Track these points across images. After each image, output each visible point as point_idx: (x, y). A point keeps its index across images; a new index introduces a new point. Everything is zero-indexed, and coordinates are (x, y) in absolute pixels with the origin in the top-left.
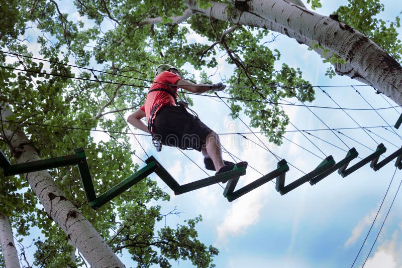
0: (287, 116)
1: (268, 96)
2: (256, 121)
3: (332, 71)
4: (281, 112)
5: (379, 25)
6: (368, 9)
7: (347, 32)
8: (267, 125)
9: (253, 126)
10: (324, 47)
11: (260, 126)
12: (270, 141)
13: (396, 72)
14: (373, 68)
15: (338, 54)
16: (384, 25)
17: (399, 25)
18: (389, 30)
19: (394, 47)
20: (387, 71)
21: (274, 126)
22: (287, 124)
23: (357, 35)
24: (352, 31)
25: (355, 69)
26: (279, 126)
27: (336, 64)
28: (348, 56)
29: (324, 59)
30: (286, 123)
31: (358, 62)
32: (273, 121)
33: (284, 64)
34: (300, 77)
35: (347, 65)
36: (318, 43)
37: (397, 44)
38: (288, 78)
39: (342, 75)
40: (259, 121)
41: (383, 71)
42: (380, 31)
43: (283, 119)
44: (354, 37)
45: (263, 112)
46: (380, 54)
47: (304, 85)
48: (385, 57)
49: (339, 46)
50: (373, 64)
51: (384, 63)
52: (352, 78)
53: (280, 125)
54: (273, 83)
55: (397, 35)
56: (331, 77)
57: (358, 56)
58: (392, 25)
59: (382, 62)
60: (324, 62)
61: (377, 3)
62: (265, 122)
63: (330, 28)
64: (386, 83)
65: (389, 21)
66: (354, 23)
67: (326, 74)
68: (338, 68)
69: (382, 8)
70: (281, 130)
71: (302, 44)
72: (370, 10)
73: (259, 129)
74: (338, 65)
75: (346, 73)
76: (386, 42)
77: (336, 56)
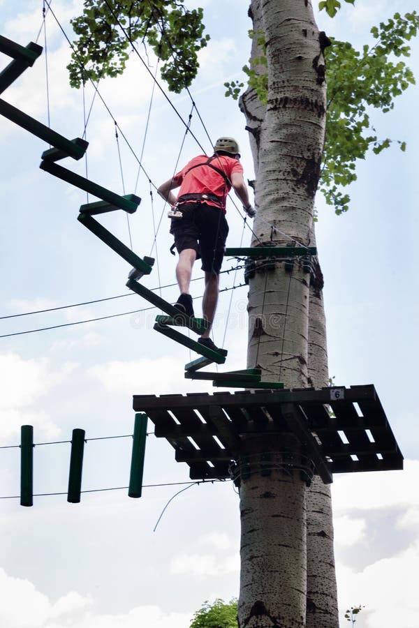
0: (124, 67)
1: (136, 18)
2: (85, 24)
3: (237, 91)
4: (124, 54)
5: (359, 119)
6: (373, 87)
7: (315, 76)
8: (91, 47)
9: (75, 25)
10: (268, 53)
11: (81, 36)
12: (69, 67)
13: (302, 191)
14: (285, 151)
15: (270, 83)
16: (363, 127)
17: (377, 151)
18: (360, 139)
19: (338, 162)
20: (294, 176)
21: (96, 57)
22: (112, 77)
23: (319, 94)
24: (320, 82)
25: (263, 125)
26: (101, 66)
27: (253, 89)
28: (276, 100)
29: (249, 65)
30: (113, 73)
31: (277, 121)
32: (103, 51)
33: (201, 10)
34: (198, 48)
35: (261, 108)
36: (267, 40)
37: (346, 166)
38: (183, 30)
39: (242, 111)
40: (88, 30)
41: (289, 169)
43: (115, 64)
44: (312, 90)
45: (106, 27)
46: (313, 147)
47: (189, 61)
48: (314, 158)
49: (283, 77)
50: (289, 147)
51: (304, 163)
52: (247, 128)
53: (104, 65)
54: (161, 13)
55: (362, 156)
56: (227, 94)
57: (287, 116)
58: (371, 139)
59: (303, 158)
60: (245, 69)
61: (391, 94)
62: (93, 39)
63: (302, 45)
64: (273, 187)
65: (374, 130)
66: (335, 78)
67: (227, 85)
68: (248, 96)
69: (387, 107)
70: (97, 73)
71: (250, 18)
72: (372, 91)
73: (78, 37)
74: (254, 93)
75: (249, 115)
76: (338, 147)
77: (265, 80)
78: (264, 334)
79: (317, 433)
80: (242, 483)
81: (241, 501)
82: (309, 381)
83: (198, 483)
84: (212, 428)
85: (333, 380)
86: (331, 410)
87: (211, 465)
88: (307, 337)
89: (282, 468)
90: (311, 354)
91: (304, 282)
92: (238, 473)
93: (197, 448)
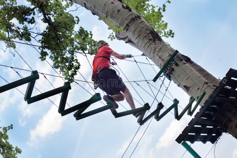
0: (79, 63)
1: (68, 48)
2: (57, 64)
3: (113, 36)
4: (75, 60)
5: (150, 8)
7: (127, 10)
8: (65, 68)
9: (55, 67)
10: (109, 19)
11: (59, 68)
13: (157, 42)
14: (142, 37)
16: (154, 9)
17: (164, 10)
18: (157, 12)
19: (158, 25)
20: (151, 41)
21: (69, 69)
23: (134, 14)
24: (130, 10)
25: (129, 37)
27: (116, 32)
28: (125, 27)
29: (109, 27)
30: (78, 68)
31: (131, 32)
32: (69, 65)
33: (81, 27)
34: (91, 37)
35: (124, 34)
36: (105, 16)
37: (161, 23)
38: (82, 37)
39: (120, 40)
40: (59, 64)
41: (148, 41)
42: (150, 13)
43: (76, 65)
44: (131, 15)
45: (63, 58)
46: (147, 28)
47: (93, 43)
48: (151, 31)
49: (120, 20)
50: (142, 35)
51: (150, 35)
52: (126, 43)
53: (73, 69)
54: (72, 40)
55: (162, 16)
56: (112, 39)
57: (132, 28)
58: (159, 10)
59: (148, 34)
60: (109, 29)
62: (63, 65)
63: (116, 7)
64: (149, 49)
65: (157, 6)
66: (133, 5)
67: (109, 38)
68: (117, 35)
70: (74, 72)
71: (95, 15)
73: (59, 70)
74: (118, 32)
75: (123, 39)
76: (154, 21)
77: (117, 26)
78: (189, 87)
79: (231, 96)
80: (227, 130)
81: (232, 135)
82: (214, 86)
83: (216, 143)
84: (204, 126)
85: (220, 79)
86: (228, 87)
87: (215, 135)
88: (201, 76)
89: (232, 115)
90: (207, 79)
91: (185, 63)
92: (223, 129)
93: (206, 134)
